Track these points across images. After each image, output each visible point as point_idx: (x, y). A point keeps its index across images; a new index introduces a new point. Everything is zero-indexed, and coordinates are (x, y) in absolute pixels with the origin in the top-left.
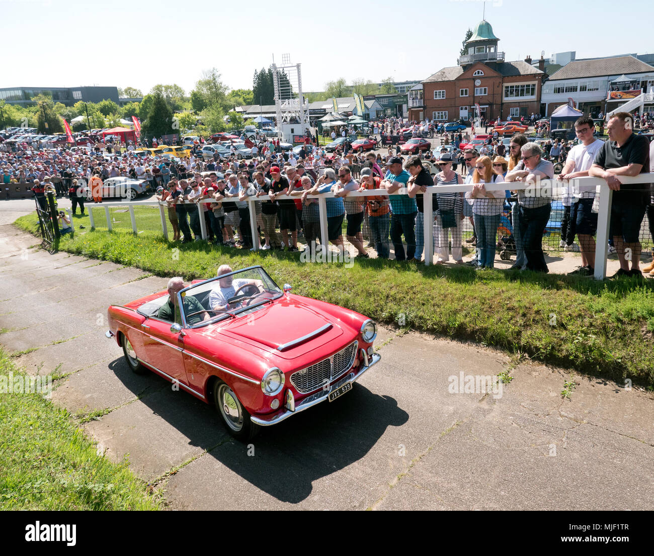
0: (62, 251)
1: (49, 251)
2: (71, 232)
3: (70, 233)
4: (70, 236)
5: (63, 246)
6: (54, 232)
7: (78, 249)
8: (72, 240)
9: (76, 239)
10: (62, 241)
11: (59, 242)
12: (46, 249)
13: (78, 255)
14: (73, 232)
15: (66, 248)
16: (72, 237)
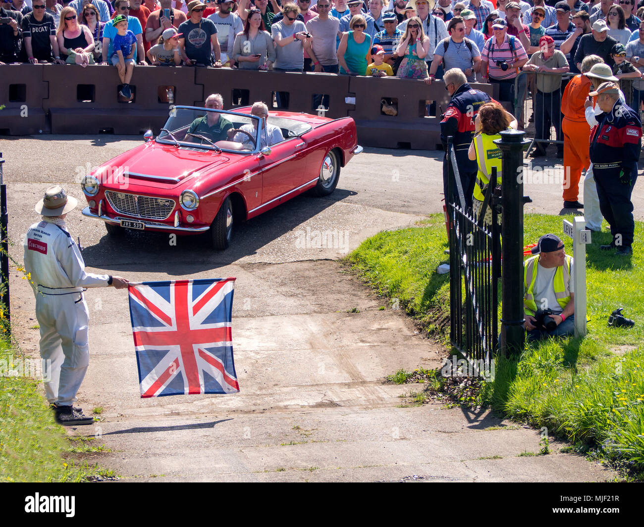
0: (521, 417)
1: (466, 409)
2: (571, 334)
3: (566, 342)
4: (561, 353)
5: (530, 394)
6: (500, 324)
7: (585, 423)
8: (568, 375)
9: (586, 370)
10: (528, 374)
11: (512, 376)
12: (454, 399)
13: (583, 453)
14: (581, 337)
15: (537, 408)
16: (570, 359)
